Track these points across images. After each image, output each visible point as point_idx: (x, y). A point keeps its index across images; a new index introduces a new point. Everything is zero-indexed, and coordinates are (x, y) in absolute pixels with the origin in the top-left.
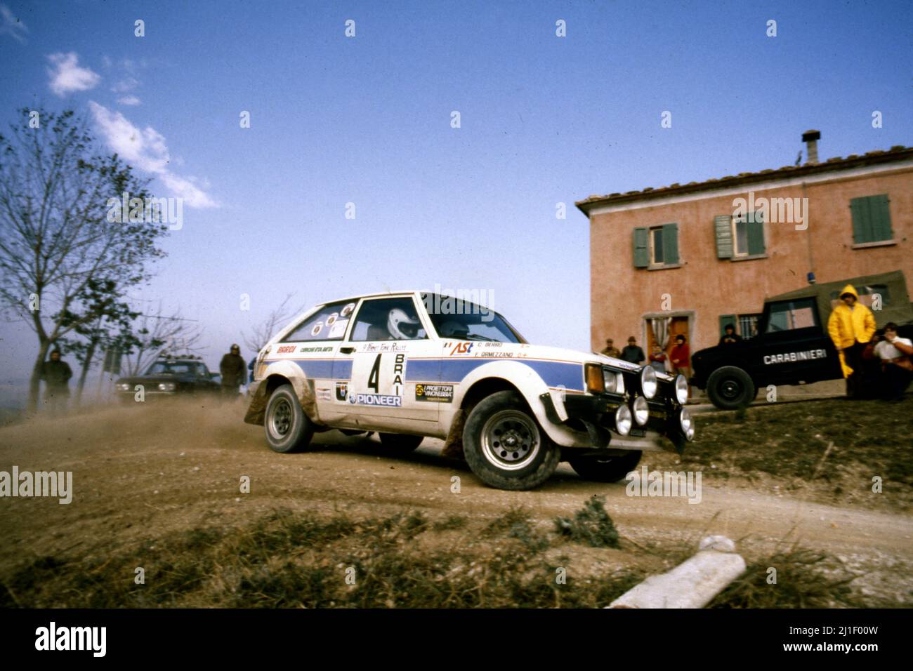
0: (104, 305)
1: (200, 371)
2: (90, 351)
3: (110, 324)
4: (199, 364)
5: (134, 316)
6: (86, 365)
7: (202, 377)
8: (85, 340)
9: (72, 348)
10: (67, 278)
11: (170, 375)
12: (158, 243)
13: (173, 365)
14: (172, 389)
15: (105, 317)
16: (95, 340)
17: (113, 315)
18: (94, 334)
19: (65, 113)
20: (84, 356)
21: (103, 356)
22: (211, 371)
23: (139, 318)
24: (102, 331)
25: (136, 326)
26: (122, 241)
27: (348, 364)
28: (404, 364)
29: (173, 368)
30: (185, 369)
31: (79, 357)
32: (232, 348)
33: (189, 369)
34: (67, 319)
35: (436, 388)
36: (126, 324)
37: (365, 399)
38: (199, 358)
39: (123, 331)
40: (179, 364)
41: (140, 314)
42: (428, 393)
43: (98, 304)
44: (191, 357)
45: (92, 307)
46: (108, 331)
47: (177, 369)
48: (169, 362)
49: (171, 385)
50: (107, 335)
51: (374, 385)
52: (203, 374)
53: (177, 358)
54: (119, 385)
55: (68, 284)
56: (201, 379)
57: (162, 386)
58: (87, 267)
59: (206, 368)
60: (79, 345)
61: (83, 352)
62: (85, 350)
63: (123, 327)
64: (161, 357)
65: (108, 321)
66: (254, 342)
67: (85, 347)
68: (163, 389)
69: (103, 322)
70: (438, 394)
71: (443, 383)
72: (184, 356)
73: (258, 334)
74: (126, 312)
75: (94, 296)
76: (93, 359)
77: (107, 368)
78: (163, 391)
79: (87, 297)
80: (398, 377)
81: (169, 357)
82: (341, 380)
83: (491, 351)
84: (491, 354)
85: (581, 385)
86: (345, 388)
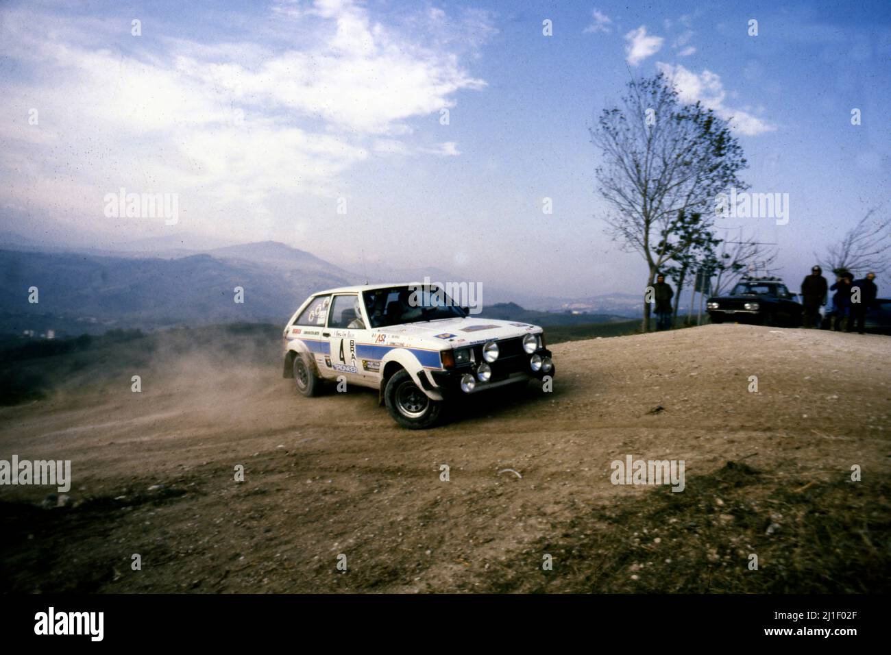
0: (691, 234)
1: (781, 291)
2: (683, 274)
3: (697, 250)
4: (779, 285)
5: (716, 242)
6: (680, 285)
7: (784, 297)
8: (678, 265)
9: (668, 272)
10: (665, 215)
11: (753, 295)
12: (740, 175)
13: (754, 286)
14: (756, 308)
15: (693, 244)
16: (686, 265)
17: (699, 242)
18: (685, 260)
19: (657, 76)
20: (678, 278)
21: (694, 277)
22: (791, 291)
23: (721, 244)
24: (691, 257)
25: (718, 251)
26: (707, 178)
27: (327, 344)
28: (354, 347)
29: (754, 289)
30: (766, 289)
31: (674, 280)
32: (813, 270)
33: (770, 290)
34: (665, 247)
35: (372, 364)
36: (710, 250)
37: (340, 367)
38: (779, 280)
39: (707, 256)
40: (760, 285)
41: (721, 241)
42: (369, 366)
43: (687, 235)
44: (772, 279)
45: (682, 237)
46: (695, 256)
47: (759, 290)
48: (752, 284)
49: (756, 305)
50: (695, 260)
51: (342, 359)
52: (784, 295)
53: (758, 280)
54: (709, 304)
55: (666, 219)
56: (783, 299)
57: (747, 306)
58: (680, 204)
59: (786, 288)
60: (674, 269)
61: (677, 275)
62: (678, 274)
63: (707, 253)
64: (743, 278)
65: (695, 248)
66: (830, 262)
67: (678, 271)
68: (749, 308)
69: (692, 250)
70: (373, 367)
71: (374, 360)
72: (765, 278)
73: (834, 253)
74: (710, 240)
75: (683, 228)
76: (684, 282)
77: (697, 289)
78: (749, 310)
79: (678, 229)
80: (353, 355)
81: (751, 279)
82: (327, 355)
83: (394, 342)
84: (394, 344)
85: (440, 364)
86: (330, 360)
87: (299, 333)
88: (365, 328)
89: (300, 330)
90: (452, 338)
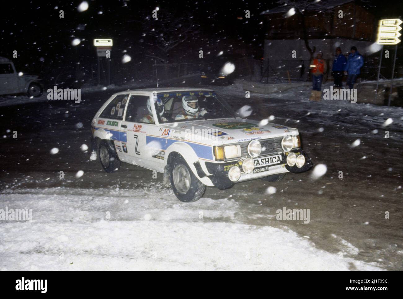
42: (156, 154)
70: (159, 155)
71: (160, 150)
82: (124, 142)
83: (176, 136)
84: (176, 137)
85: (212, 157)
86: (126, 146)
87: (103, 124)
88: (154, 123)
89: (104, 121)
90: (223, 136)
